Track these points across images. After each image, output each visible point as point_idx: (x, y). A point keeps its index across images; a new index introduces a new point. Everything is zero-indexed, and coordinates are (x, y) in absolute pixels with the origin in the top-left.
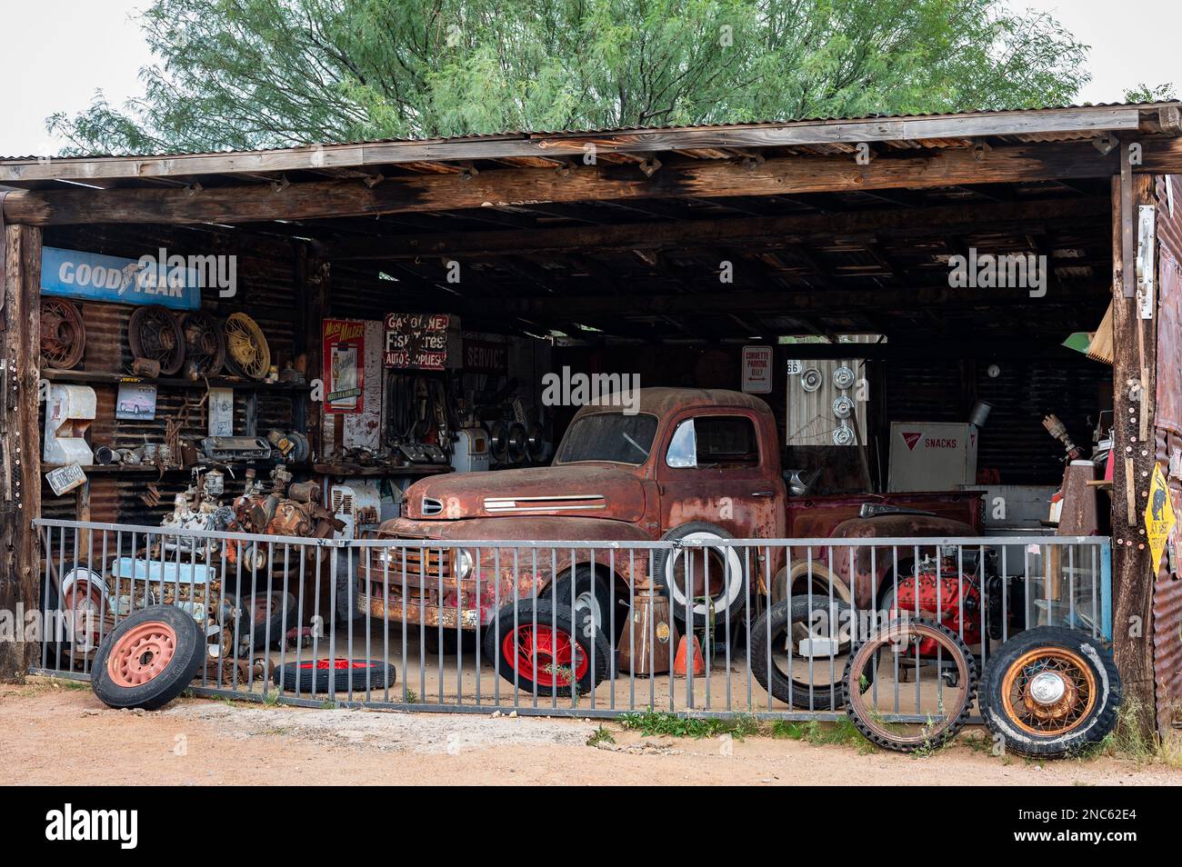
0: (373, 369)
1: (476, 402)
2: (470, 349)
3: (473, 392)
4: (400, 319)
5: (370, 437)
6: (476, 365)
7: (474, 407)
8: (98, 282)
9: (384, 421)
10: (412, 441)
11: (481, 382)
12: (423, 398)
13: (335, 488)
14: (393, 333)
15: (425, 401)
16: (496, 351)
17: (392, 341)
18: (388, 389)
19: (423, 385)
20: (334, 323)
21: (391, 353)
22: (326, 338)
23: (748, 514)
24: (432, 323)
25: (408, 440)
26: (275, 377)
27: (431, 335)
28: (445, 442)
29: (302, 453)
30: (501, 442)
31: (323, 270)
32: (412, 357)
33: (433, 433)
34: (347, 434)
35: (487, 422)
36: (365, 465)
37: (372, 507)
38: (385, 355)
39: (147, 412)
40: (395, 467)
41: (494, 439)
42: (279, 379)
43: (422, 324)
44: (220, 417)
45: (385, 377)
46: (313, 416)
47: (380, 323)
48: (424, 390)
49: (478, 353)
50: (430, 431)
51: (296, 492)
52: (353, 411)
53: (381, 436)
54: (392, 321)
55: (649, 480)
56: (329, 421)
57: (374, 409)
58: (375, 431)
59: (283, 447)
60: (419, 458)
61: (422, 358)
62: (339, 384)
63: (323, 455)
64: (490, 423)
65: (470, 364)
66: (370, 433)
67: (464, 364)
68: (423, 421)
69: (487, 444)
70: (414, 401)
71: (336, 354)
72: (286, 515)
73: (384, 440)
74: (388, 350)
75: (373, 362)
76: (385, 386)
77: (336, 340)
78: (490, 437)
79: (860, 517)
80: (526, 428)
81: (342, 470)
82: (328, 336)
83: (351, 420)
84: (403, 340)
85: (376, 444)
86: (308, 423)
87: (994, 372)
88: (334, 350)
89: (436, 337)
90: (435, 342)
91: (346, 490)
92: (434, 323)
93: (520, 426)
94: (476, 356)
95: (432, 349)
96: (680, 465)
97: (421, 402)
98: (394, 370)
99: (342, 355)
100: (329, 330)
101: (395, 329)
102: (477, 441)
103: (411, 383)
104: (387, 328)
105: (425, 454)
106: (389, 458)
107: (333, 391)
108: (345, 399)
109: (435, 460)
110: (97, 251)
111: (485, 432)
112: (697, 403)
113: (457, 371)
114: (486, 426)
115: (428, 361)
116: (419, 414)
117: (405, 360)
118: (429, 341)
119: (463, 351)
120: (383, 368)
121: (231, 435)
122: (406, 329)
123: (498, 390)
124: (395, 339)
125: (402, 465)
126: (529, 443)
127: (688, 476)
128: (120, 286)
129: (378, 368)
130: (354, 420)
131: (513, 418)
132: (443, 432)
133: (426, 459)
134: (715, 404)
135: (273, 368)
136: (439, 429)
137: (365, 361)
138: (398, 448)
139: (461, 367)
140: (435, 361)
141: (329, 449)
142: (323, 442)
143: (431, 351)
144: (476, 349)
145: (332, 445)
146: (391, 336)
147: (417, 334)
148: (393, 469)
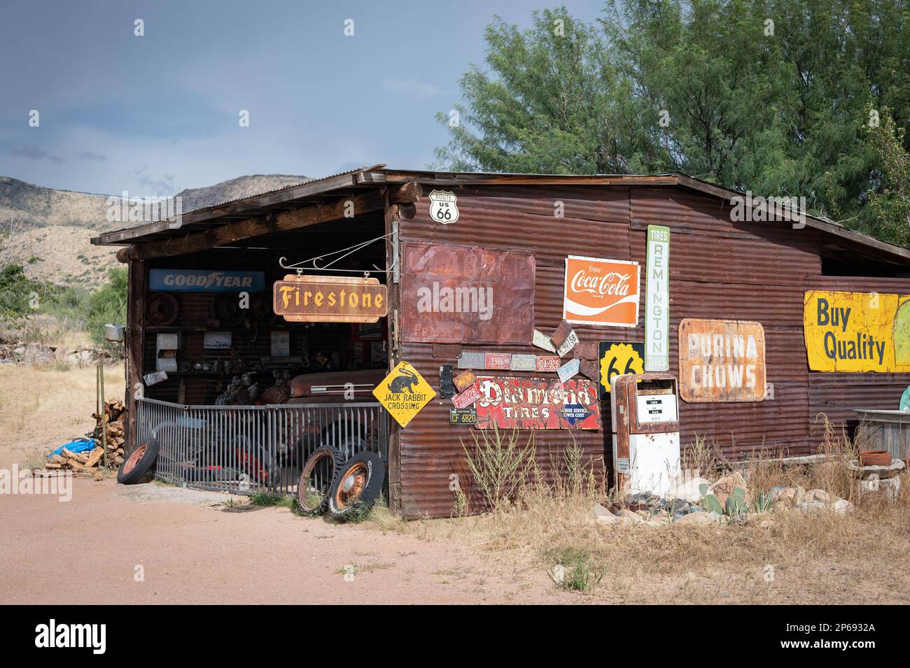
8: (190, 283)
39: (226, 345)
44: (279, 346)
110: (191, 268)
128: (206, 284)
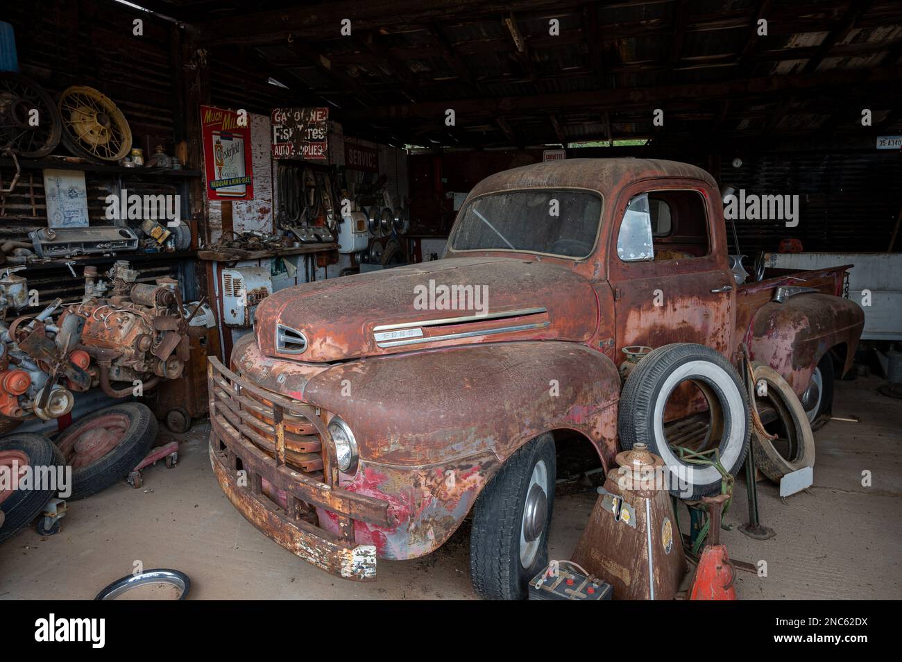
0: (262, 160)
1: (356, 192)
2: (351, 150)
3: (354, 184)
4: (284, 114)
5: (263, 222)
6: (355, 163)
7: (355, 196)
9: (276, 207)
10: (305, 224)
11: (359, 177)
12: (312, 187)
13: (225, 272)
14: (279, 127)
15: (313, 190)
16: (370, 154)
17: (278, 134)
18: (278, 179)
19: (311, 176)
20: (214, 111)
21: (278, 145)
22: (205, 124)
23: (706, 316)
24: (313, 116)
25: (299, 224)
26: (138, 161)
27: (312, 127)
28: (332, 224)
29: (183, 241)
30: (376, 222)
31: (198, 56)
32: (297, 149)
33: (322, 216)
34: (236, 220)
35: (365, 207)
36: (253, 249)
37: (262, 288)
38: (273, 147)
40: (285, 249)
41: (371, 220)
42: (145, 164)
43: (305, 117)
44: (65, 205)
45: (275, 168)
46: (198, 204)
47: (267, 118)
48: (311, 180)
49: (356, 154)
50: (320, 215)
51: (138, 295)
52: (244, 198)
53: (274, 221)
54: (278, 116)
55: (600, 280)
56: (215, 208)
57: (265, 195)
58: (267, 216)
59: (157, 236)
60: (309, 239)
61: (306, 149)
62: (224, 171)
63: (210, 241)
64: (367, 208)
65: (351, 162)
66: (263, 218)
67: (346, 162)
68: (312, 207)
69: (366, 224)
70: (303, 190)
71: (218, 142)
72: (121, 328)
73: (277, 225)
74: (275, 143)
75: (262, 153)
76: (275, 176)
77: (218, 127)
78: (368, 219)
79: (777, 302)
80: (393, 211)
81: (225, 256)
82: (206, 124)
83: (239, 207)
84: (288, 132)
85: (269, 228)
86: (193, 211)
87: (737, 163)
88: (215, 138)
89: (318, 129)
90: (316, 133)
91: (235, 274)
92: (316, 116)
93: (388, 210)
94: (355, 157)
95: (314, 140)
96: (632, 257)
97: (310, 191)
98: (282, 161)
99: (226, 144)
100: (208, 116)
101: (281, 123)
102: (358, 222)
103: (299, 174)
104: (274, 123)
105: (315, 235)
106: (280, 241)
107: (217, 178)
108: (232, 187)
109: (323, 240)
111: (365, 216)
112: (648, 174)
113: (341, 167)
114: (364, 209)
115: (312, 152)
116: (309, 201)
117: (291, 151)
118: (311, 132)
119: (345, 152)
120: (272, 160)
121: (87, 225)
122: (290, 123)
123: (373, 183)
124: (281, 133)
125: (293, 246)
126: (395, 221)
127: (644, 272)
129: (267, 159)
130: (244, 207)
131: (384, 204)
132: (331, 216)
133: (316, 240)
134: (667, 174)
135: (136, 151)
136: (327, 213)
137: (253, 152)
138: (289, 231)
139: (344, 164)
140: (317, 151)
141: (216, 236)
142: (208, 228)
143: (314, 142)
144: (355, 151)
145: (221, 232)
146: (278, 129)
147: (300, 127)
148: (283, 251)
